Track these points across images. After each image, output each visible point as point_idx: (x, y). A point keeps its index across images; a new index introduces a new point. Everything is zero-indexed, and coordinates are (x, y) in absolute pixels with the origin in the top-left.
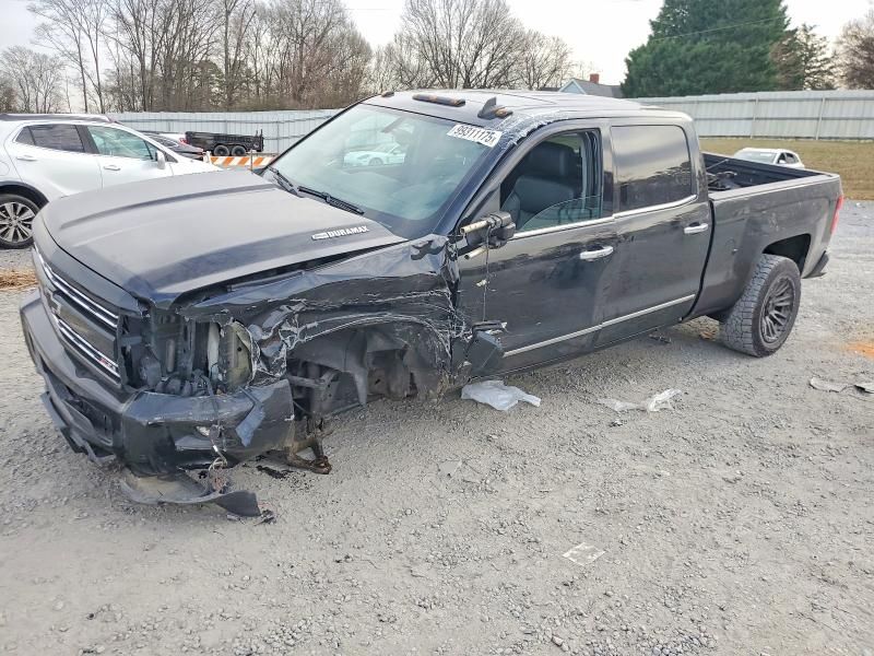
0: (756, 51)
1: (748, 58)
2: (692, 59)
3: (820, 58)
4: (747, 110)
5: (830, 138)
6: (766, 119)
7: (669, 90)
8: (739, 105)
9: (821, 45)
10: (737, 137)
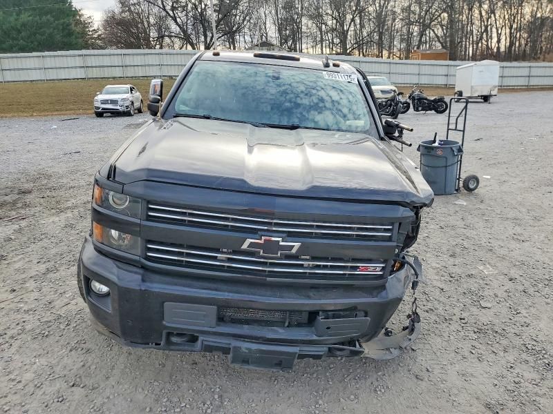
0: (64, 23)
1: (61, 27)
2: (21, 26)
3: (91, 29)
4: (79, 62)
5: (132, 77)
6: (92, 67)
7: (12, 48)
8: (73, 58)
9: (90, 21)
10: (78, 79)
